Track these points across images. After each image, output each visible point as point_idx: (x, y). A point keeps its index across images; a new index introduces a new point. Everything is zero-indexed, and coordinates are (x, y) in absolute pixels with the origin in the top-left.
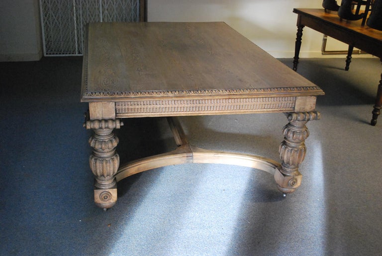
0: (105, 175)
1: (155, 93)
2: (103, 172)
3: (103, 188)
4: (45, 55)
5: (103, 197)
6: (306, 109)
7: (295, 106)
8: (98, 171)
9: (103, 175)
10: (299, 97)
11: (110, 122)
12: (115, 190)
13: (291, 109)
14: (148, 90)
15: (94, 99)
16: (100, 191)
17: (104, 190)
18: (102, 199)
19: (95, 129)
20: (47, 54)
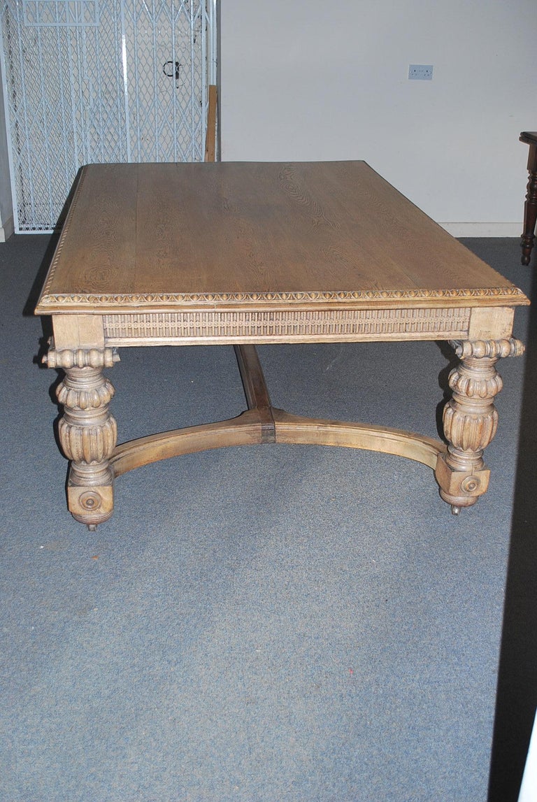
0: (88, 459)
1: (180, 299)
2: (83, 453)
3: (84, 483)
4: (17, 232)
5: (85, 502)
6: (492, 333)
7: (469, 328)
8: (74, 451)
9: (84, 459)
10: (477, 310)
11: (94, 354)
12: (109, 488)
13: (462, 333)
14: (167, 292)
15: (62, 308)
16: (81, 490)
17: (86, 489)
18: (84, 507)
19: (65, 368)
20: (21, 229)
